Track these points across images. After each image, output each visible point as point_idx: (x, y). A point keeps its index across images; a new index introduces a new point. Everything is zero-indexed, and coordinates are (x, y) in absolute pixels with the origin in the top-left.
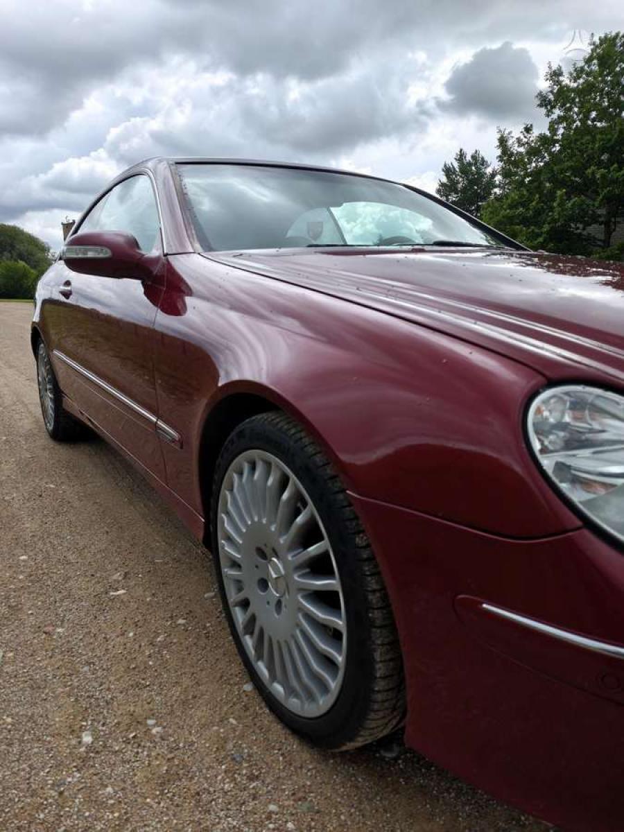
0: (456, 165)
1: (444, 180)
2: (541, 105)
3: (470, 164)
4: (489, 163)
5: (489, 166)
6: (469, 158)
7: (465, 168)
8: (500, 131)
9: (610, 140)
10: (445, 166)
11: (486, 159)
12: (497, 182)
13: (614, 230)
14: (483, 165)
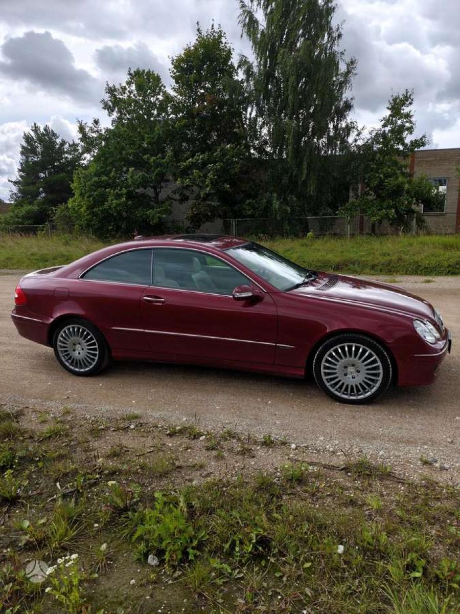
0: (33, 134)
1: (25, 144)
2: (104, 108)
3: (43, 135)
4: (58, 135)
5: (58, 137)
6: (42, 130)
7: (41, 138)
8: (79, 121)
9: (153, 138)
10: (25, 135)
11: (55, 132)
12: (66, 150)
13: (160, 192)
14: (53, 135)
